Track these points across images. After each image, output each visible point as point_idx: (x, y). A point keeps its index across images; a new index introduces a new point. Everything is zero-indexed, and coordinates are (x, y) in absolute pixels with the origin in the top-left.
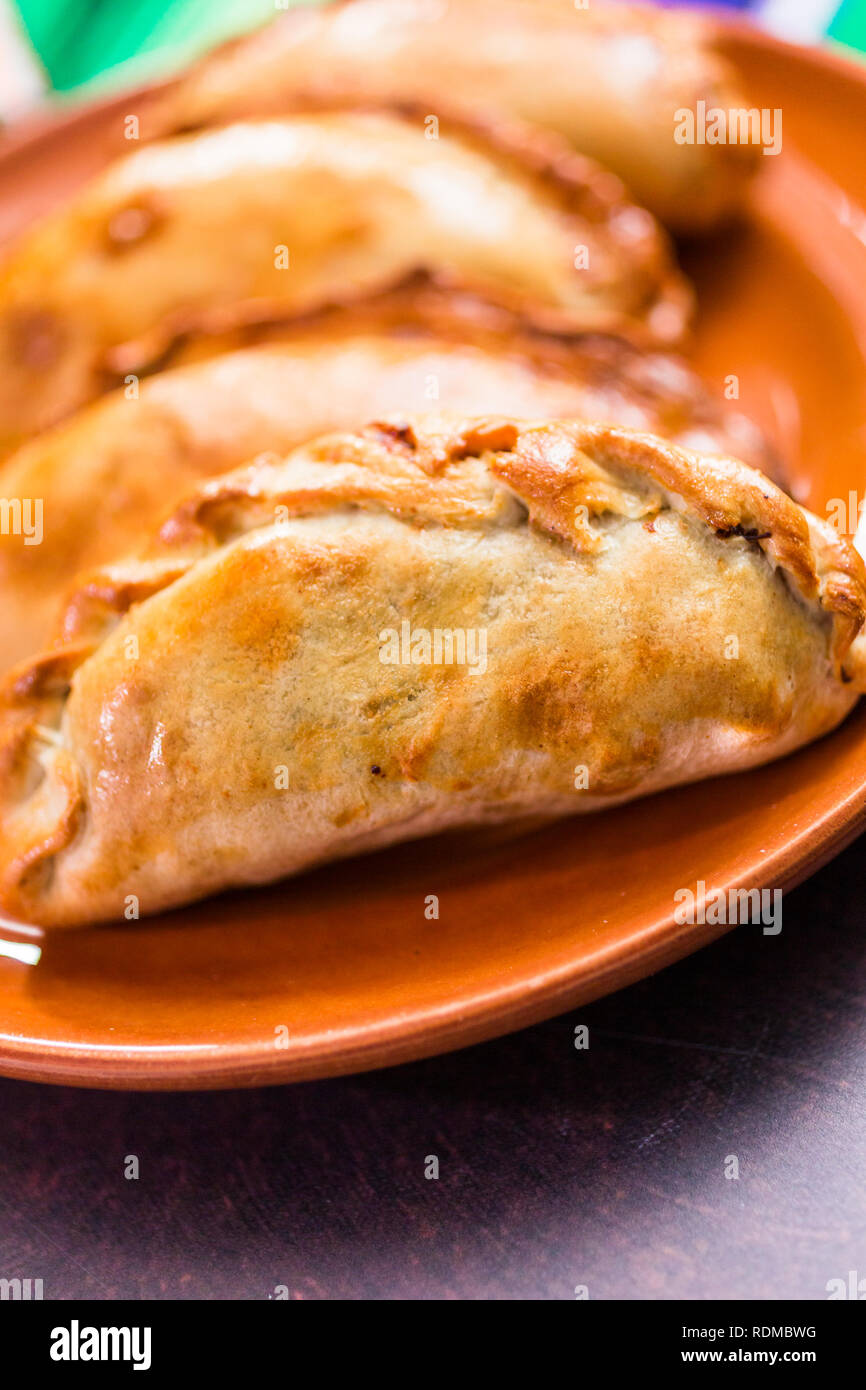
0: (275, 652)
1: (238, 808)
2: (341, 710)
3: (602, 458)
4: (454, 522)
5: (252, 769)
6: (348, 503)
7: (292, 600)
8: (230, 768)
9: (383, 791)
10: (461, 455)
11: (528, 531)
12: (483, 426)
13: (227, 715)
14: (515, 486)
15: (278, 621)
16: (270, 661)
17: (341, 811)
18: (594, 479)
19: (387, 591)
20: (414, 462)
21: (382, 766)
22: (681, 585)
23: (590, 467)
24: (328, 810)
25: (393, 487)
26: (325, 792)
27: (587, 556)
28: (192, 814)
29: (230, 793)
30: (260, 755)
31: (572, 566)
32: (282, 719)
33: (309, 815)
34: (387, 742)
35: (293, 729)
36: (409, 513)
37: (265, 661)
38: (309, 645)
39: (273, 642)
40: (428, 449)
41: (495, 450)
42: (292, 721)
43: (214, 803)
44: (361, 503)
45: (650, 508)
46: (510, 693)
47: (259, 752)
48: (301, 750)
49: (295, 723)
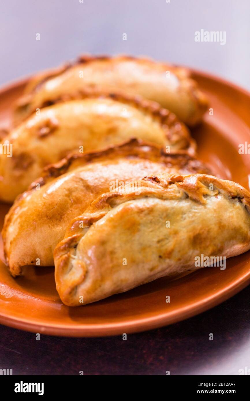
0: (135, 230)
1: (128, 268)
2: (151, 243)
3: (203, 182)
4: (172, 198)
5: (132, 258)
6: (146, 195)
7: (137, 218)
9: (161, 262)
10: (170, 183)
11: (188, 200)
12: (174, 176)
13: (125, 246)
14: (186, 189)
15: (134, 223)
16: (134, 232)
17: (152, 268)
18: (203, 187)
19: (159, 215)
20: (160, 185)
21: (161, 256)
22: (226, 210)
23: (201, 184)
24: (149, 267)
25: (157, 191)
26: (149, 263)
27: (204, 204)
28: (117, 270)
31: (201, 207)
32: (138, 246)
33: (144, 269)
34: (162, 250)
35: (141, 248)
36: (161, 197)
37: (132, 232)
38: (143, 228)
39: (134, 228)
40: (163, 182)
41: (178, 182)
42: (140, 246)
43: (122, 267)
44: (149, 195)
45: (216, 193)
46: (191, 236)
47: (133, 254)
48: (142, 253)
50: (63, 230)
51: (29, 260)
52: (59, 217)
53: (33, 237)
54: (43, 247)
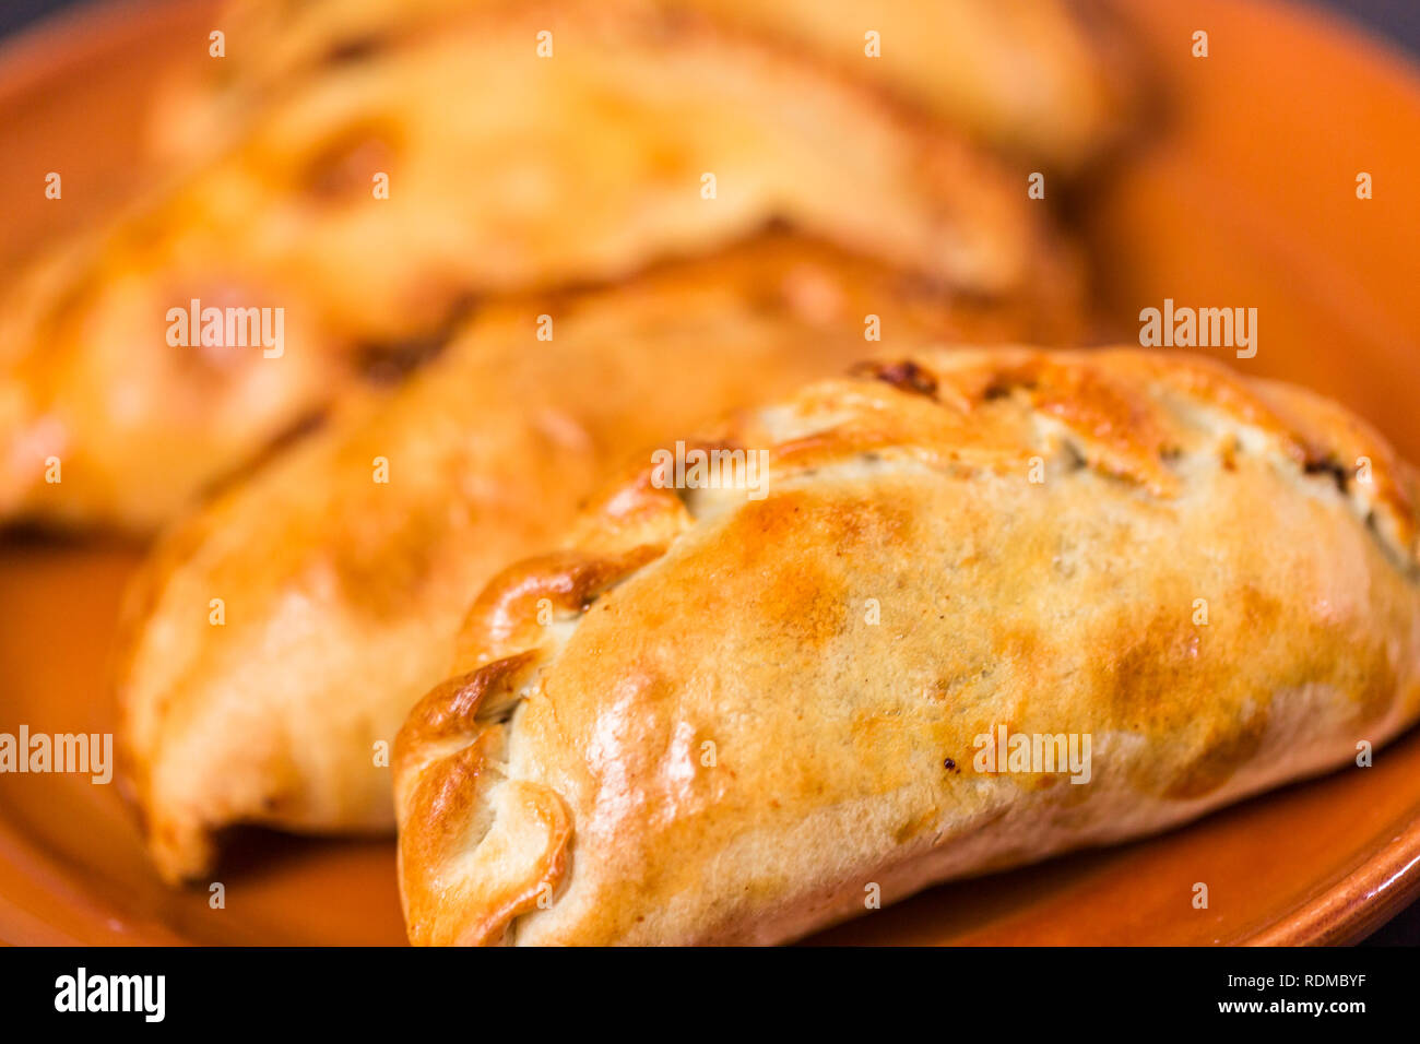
0: (819, 626)
1: (788, 821)
2: (906, 692)
5: (805, 769)
8: (778, 770)
9: (956, 792)
13: (769, 706)
15: (818, 591)
16: (815, 638)
17: (905, 821)
21: (956, 759)
24: (892, 818)
26: (890, 796)
28: (729, 833)
29: (780, 802)
30: (813, 751)
32: (838, 706)
33: (869, 827)
34: (961, 729)
35: (850, 718)
37: (808, 638)
39: (814, 615)
42: (849, 709)
43: (758, 817)
46: (1104, 660)
47: (812, 748)
48: (861, 744)
49: (854, 710)
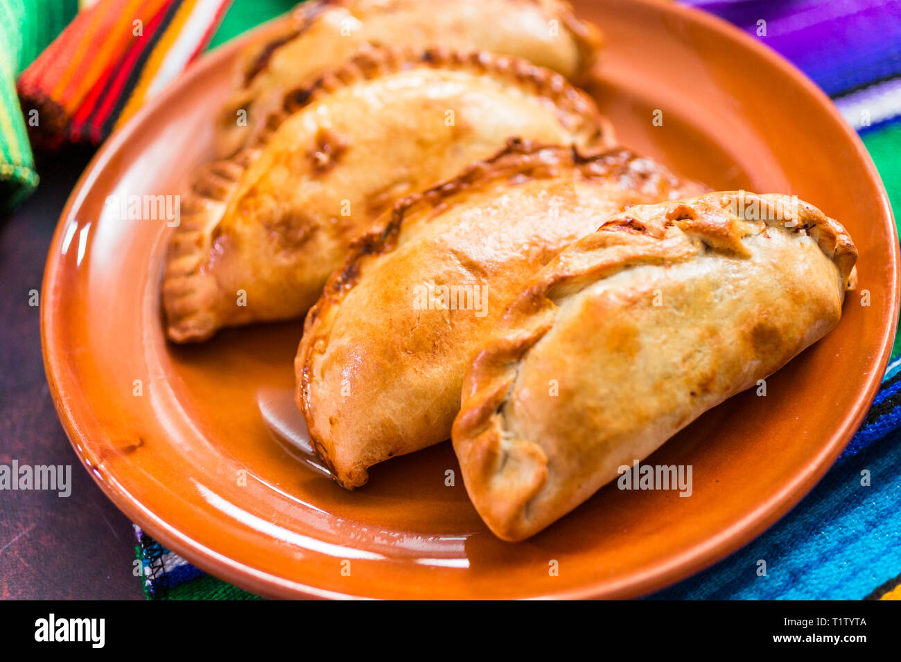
6: (626, 265)
11: (713, 254)
14: (703, 234)
18: (737, 221)
23: (731, 216)
27: (748, 257)
36: (660, 261)
38: (646, 340)
40: (652, 227)
45: (762, 227)
50: (445, 372)
51: (383, 452)
52: (430, 347)
53: (384, 401)
54: (411, 418)
